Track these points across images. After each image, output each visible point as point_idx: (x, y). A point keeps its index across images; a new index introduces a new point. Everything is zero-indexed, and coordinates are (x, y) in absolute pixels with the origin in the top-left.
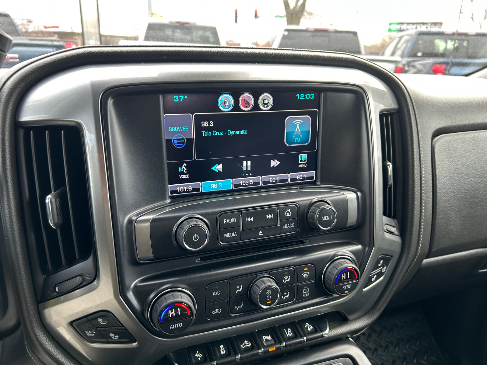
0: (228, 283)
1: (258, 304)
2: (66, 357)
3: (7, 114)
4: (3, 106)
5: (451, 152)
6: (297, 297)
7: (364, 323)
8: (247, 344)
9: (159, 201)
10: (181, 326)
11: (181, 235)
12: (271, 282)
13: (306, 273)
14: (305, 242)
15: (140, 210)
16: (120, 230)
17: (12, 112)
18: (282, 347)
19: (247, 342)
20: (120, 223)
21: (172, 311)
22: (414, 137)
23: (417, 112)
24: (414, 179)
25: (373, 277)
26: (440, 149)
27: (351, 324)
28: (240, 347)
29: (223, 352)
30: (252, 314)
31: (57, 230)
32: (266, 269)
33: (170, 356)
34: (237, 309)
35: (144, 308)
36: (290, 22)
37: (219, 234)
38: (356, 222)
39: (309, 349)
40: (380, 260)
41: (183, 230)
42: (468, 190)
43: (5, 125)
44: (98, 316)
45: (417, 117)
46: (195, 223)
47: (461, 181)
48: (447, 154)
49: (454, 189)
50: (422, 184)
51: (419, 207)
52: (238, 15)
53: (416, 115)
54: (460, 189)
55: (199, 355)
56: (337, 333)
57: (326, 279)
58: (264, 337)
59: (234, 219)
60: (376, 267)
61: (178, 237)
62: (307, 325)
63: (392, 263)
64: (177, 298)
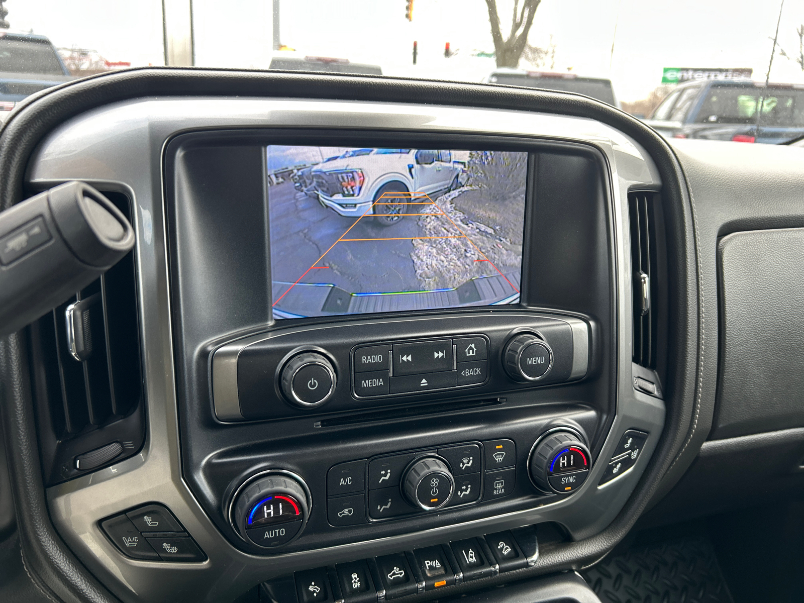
0: (366, 464)
1: (416, 502)
2: (88, 582)
3: (9, 170)
4: (4, 156)
5: (750, 262)
6: (483, 494)
7: (600, 547)
8: (397, 573)
9: (256, 322)
10: (282, 533)
11: (288, 378)
12: (439, 466)
13: (500, 454)
14: (500, 403)
15: (222, 336)
16: (186, 366)
17: (18, 166)
18: (457, 580)
19: (398, 569)
20: (186, 355)
21: (269, 508)
22: (687, 234)
23: (693, 192)
24: (687, 304)
25: (616, 467)
26: (732, 255)
27: (578, 547)
28: (384, 578)
29: (356, 585)
30: (406, 521)
31: (82, 363)
32: (432, 444)
33: (266, 589)
34: (381, 511)
35: (223, 500)
36: (501, 63)
37: (353, 380)
38: (586, 370)
39: (505, 587)
40: (627, 437)
41: (292, 370)
42: (780, 326)
43: (6, 188)
44: (144, 511)
45: (692, 201)
46: (312, 359)
47: (767, 311)
48: (744, 265)
49: (755, 323)
50: (701, 313)
51: (696, 350)
52: (418, 51)
53: (691, 197)
54: (766, 325)
55: (316, 588)
56: (553, 561)
57: (534, 466)
58: (428, 563)
59: (380, 357)
60: (620, 449)
61: (284, 383)
62: (501, 544)
63: (649, 444)
64: (278, 485)
